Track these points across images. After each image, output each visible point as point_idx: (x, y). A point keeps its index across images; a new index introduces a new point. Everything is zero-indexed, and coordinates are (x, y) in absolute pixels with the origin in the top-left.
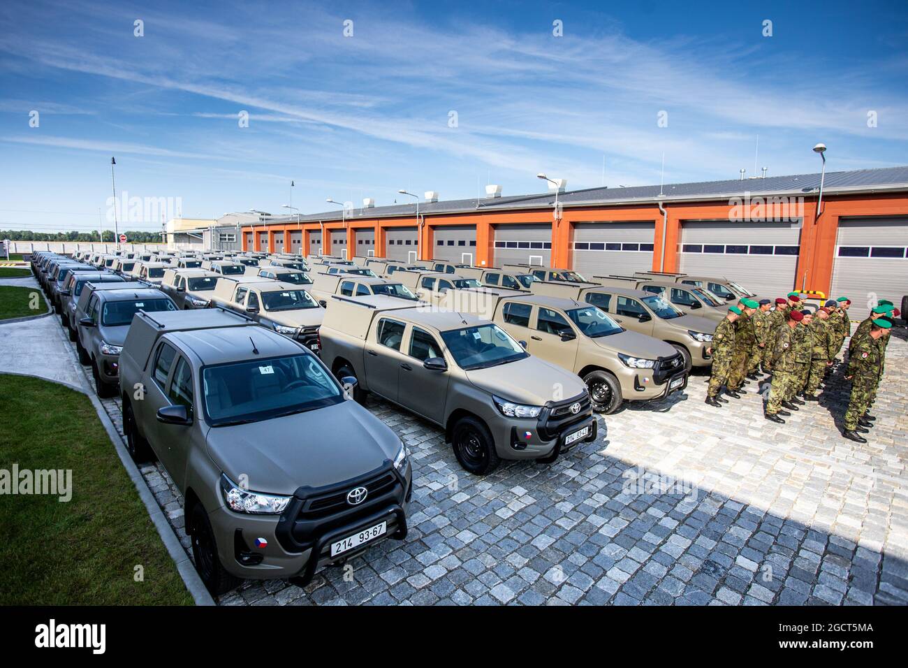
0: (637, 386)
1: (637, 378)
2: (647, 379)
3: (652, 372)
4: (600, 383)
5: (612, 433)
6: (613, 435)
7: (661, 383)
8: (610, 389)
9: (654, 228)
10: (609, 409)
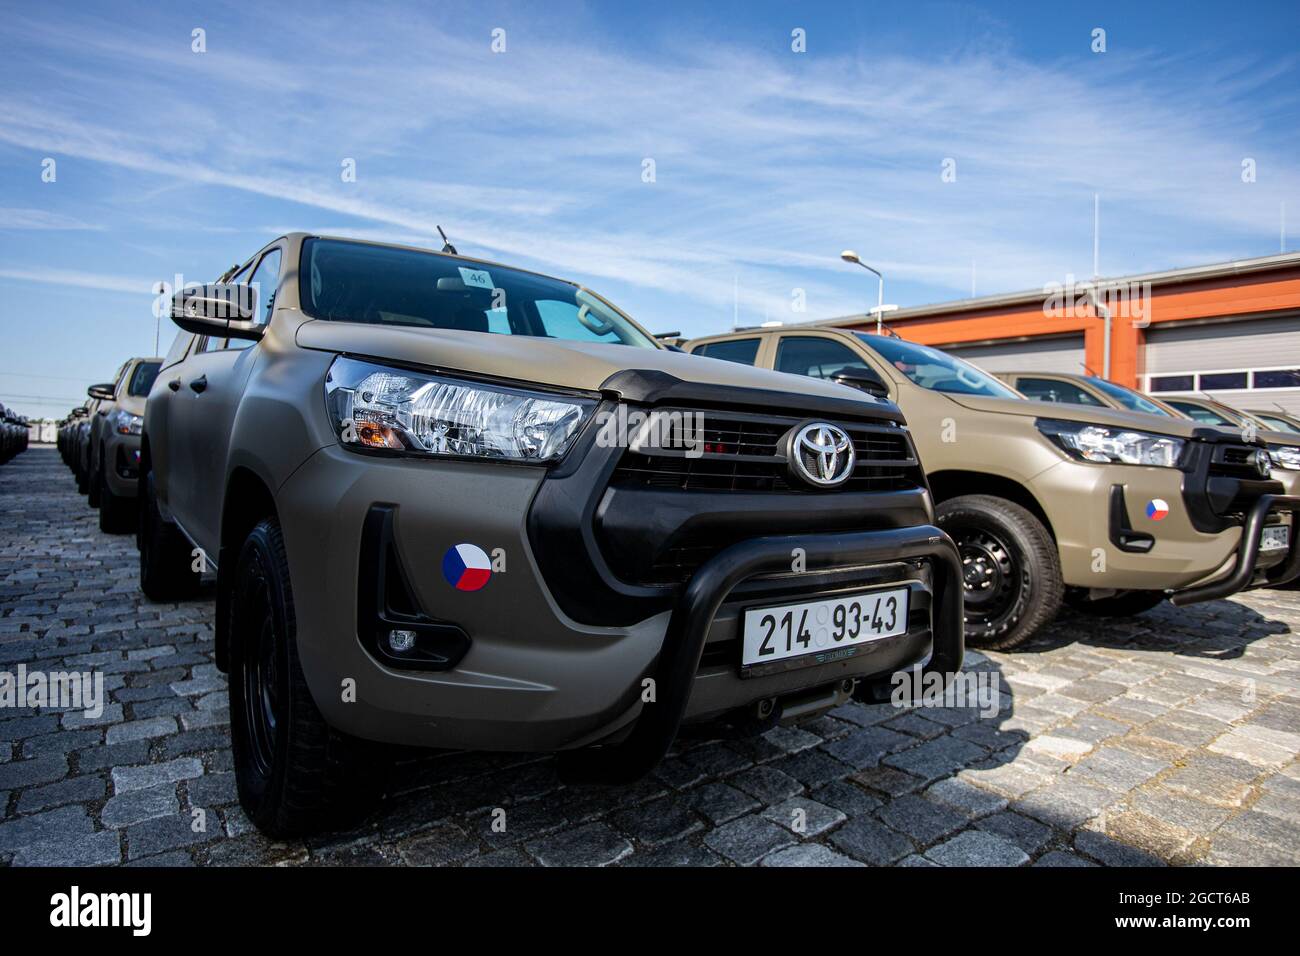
0: (1123, 530)
1: (1118, 501)
2: (1160, 505)
3: (1177, 482)
4: (974, 535)
5: (1031, 703)
6: (1039, 713)
7: (1218, 526)
8: (1015, 554)
9: (1083, 347)
10: (1013, 627)
